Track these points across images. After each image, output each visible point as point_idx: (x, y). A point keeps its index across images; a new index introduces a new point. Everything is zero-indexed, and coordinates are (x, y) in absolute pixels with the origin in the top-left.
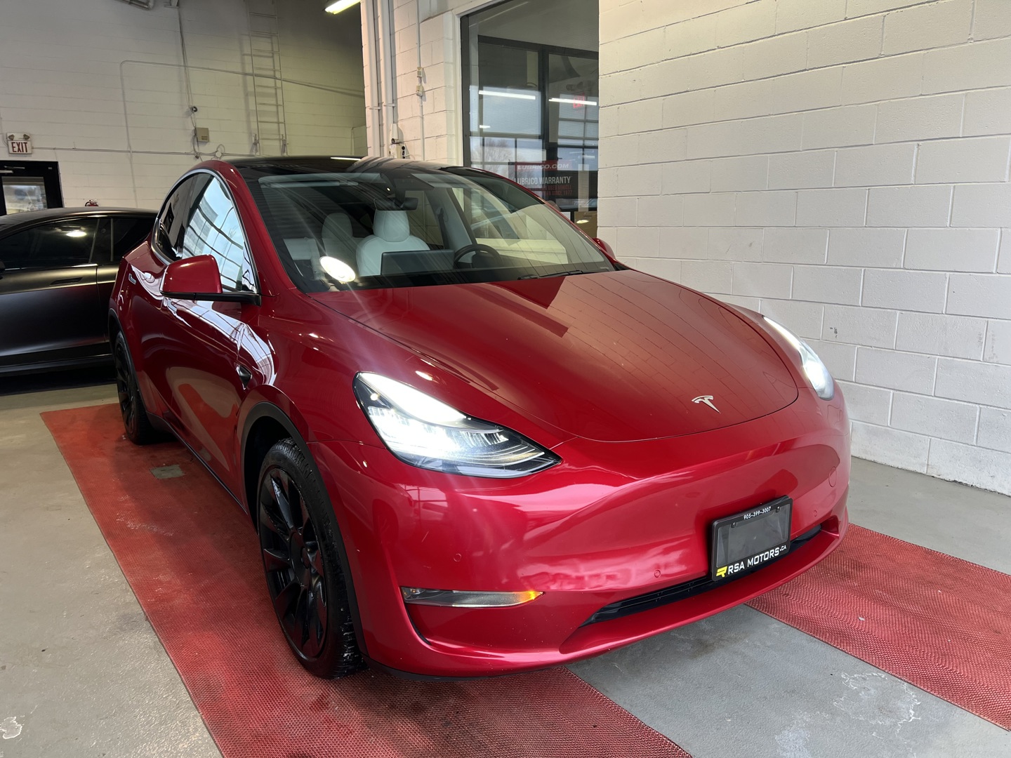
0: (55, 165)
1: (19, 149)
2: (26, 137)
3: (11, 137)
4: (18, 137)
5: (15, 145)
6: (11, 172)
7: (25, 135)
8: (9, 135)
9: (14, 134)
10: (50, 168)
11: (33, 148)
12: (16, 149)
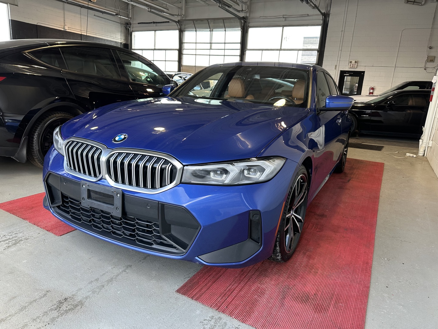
0: (364, 72)
1: (352, 66)
2: (356, 62)
3: (351, 62)
4: (353, 62)
5: (351, 65)
6: (348, 75)
7: (355, 61)
8: (350, 61)
9: (352, 61)
10: (362, 74)
11: (357, 66)
12: (351, 67)
